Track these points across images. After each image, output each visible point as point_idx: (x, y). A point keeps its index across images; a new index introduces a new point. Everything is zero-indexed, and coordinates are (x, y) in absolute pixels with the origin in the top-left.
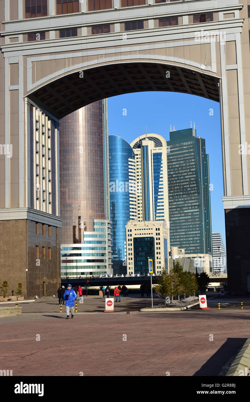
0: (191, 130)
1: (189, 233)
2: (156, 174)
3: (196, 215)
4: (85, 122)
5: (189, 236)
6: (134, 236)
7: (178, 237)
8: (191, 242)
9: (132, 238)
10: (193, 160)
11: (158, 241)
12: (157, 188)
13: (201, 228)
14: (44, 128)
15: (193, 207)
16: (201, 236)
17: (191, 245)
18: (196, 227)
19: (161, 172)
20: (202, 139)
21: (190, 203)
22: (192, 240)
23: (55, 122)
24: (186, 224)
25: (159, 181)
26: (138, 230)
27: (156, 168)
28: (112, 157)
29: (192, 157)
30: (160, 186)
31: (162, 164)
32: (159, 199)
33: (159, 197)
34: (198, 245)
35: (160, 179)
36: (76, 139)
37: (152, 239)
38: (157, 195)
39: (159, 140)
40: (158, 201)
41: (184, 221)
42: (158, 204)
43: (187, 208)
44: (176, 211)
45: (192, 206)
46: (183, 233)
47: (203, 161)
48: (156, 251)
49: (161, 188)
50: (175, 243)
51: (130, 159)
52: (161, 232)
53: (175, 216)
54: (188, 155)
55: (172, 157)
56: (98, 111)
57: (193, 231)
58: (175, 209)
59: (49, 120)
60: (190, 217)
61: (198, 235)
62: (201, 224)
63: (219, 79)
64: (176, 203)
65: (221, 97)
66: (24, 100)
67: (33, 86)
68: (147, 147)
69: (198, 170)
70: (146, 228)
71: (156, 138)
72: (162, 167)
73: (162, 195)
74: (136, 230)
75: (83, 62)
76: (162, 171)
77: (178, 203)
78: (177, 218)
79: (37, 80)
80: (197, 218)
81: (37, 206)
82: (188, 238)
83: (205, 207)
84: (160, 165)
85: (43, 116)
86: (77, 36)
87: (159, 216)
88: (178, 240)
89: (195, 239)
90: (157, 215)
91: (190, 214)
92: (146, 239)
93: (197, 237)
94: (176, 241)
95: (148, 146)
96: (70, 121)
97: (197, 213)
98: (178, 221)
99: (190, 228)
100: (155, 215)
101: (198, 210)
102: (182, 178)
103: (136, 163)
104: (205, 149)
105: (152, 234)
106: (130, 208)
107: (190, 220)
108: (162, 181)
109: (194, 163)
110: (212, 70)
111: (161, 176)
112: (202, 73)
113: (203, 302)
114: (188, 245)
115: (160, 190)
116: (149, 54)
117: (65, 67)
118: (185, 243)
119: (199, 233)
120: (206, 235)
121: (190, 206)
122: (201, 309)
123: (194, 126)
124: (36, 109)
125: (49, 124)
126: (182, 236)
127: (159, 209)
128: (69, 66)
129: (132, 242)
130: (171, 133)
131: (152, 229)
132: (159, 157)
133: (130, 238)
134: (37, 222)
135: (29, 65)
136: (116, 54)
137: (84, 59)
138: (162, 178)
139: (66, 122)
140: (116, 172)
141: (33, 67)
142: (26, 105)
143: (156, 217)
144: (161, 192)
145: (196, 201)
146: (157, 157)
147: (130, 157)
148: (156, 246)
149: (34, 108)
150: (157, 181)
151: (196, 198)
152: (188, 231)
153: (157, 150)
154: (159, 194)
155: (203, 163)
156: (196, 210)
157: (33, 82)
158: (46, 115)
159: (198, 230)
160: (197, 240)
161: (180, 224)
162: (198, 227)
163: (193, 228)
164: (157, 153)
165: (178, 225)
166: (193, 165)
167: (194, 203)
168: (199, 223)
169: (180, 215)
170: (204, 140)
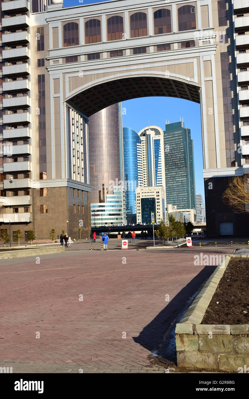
0: (180, 123)
1: (180, 195)
2: (157, 154)
4: (106, 118)
5: (180, 197)
6: (141, 197)
7: (172, 197)
8: (181, 201)
9: (140, 198)
10: (182, 144)
11: (158, 201)
12: (157, 164)
13: (188, 191)
14: (78, 123)
15: (182, 177)
16: (188, 197)
17: (181, 203)
18: (184, 191)
20: (188, 129)
21: (180, 174)
22: (181, 200)
23: (86, 119)
24: (178, 188)
26: (144, 193)
27: (156, 150)
28: (125, 143)
29: (181, 142)
30: (159, 163)
32: (158, 171)
33: (158, 170)
34: (186, 203)
35: (159, 158)
36: (100, 130)
37: (154, 199)
38: (157, 169)
39: (158, 130)
40: (158, 172)
41: (176, 186)
42: (158, 175)
43: (178, 177)
46: (175, 195)
47: (189, 144)
48: (157, 207)
49: (160, 164)
50: (170, 202)
51: (138, 144)
52: (160, 194)
53: (170, 183)
54: (178, 140)
55: (167, 142)
56: (115, 110)
57: (182, 193)
58: (169, 178)
59: (81, 118)
60: (180, 184)
61: (186, 196)
62: (188, 188)
63: (200, 87)
64: (170, 174)
65: (201, 100)
66: (64, 104)
67: (70, 94)
68: (150, 135)
69: (186, 151)
70: (150, 191)
71: (156, 129)
72: (160, 149)
73: (161, 169)
74: (142, 193)
75: (104, 77)
76: (160, 152)
77: (172, 174)
78: (171, 185)
79: (73, 90)
80: (185, 184)
81: (74, 177)
82: (179, 198)
83: (191, 177)
84: (159, 148)
85: (77, 115)
86: (100, 58)
87: (159, 183)
88: (172, 199)
89: (184, 198)
90: (157, 182)
91: (180, 181)
92: (150, 199)
93: (185, 197)
94: (171, 201)
96: (95, 118)
97: (185, 181)
98: (172, 187)
99: (180, 191)
101: (186, 179)
102: (174, 156)
103: (142, 147)
104: (190, 136)
105: (154, 195)
106: (139, 178)
107: (181, 186)
108: (161, 159)
109: (182, 146)
110: (194, 81)
111: (159, 155)
112: (188, 83)
113: (189, 242)
114: (179, 203)
115: (159, 165)
116: (150, 70)
117: (92, 81)
118: (177, 201)
119: (186, 195)
120: (192, 196)
121: (180, 176)
122: (188, 247)
123: (183, 120)
124: (72, 110)
125: (81, 121)
126: (175, 197)
127: (159, 179)
128: (94, 80)
129: (140, 202)
130: (166, 125)
131: (154, 192)
132: (158, 142)
133: (138, 198)
134: (74, 189)
135: (67, 80)
136: (127, 71)
137: (105, 74)
138: (160, 156)
139: (93, 119)
140: (128, 153)
141: (70, 81)
142: (65, 108)
143: (157, 184)
144: (159, 166)
145: (184, 172)
146: (157, 142)
147: (138, 143)
148: (157, 204)
149: (71, 110)
150: (157, 159)
151: (184, 170)
152: (179, 193)
153: (157, 137)
154: (158, 168)
155: (189, 146)
156: (184, 179)
157: (70, 92)
158: (79, 114)
159: (186, 193)
160: (185, 199)
161: (173, 189)
162: (186, 191)
163: (182, 191)
164: (157, 139)
165: (172, 189)
166: (182, 147)
167: (183, 174)
168: (186, 187)
169: (173, 182)
170: (190, 130)
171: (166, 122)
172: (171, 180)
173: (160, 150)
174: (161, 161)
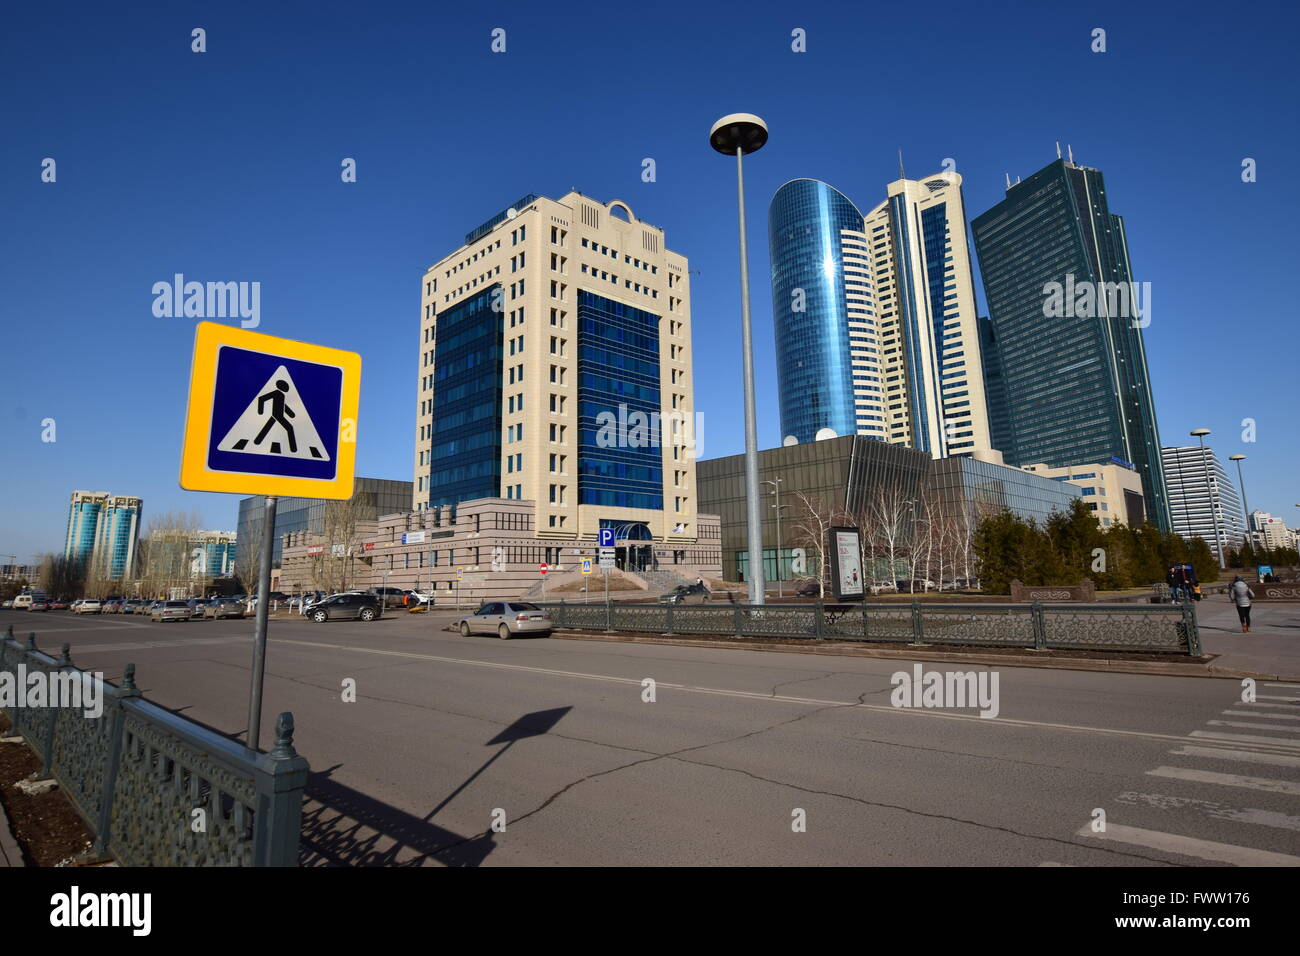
0: (1060, 163)
1: (1078, 426)
2: (936, 264)
3: (1091, 374)
5: (1078, 435)
6: (438, 308)
7: (1048, 442)
8: (1087, 451)
9: (436, 319)
10: (1067, 227)
11: (518, 303)
12: (940, 300)
13: (1111, 406)
15: (1082, 355)
16: (1116, 431)
18: (1095, 408)
20: (1093, 172)
21: (1071, 346)
22: (1087, 446)
24: (1067, 403)
25: (943, 279)
27: (932, 247)
29: (1062, 221)
30: (947, 294)
31: (948, 231)
32: (947, 327)
33: (947, 323)
35: (947, 274)
38: (939, 320)
40: (946, 333)
41: (1059, 397)
42: (947, 342)
43: (1064, 361)
44: (1037, 375)
45: (1078, 352)
46: (1061, 430)
47: (1101, 226)
48: (508, 362)
49: (949, 298)
51: (844, 232)
53: (1035, 388)
54: (1050, 219)
57: (1089, 419)
58: (1033, 372)
60: (1077, 383)
61: (1104, 429)
62: (1109, 395)
68: (901, 196)
69: (1086, 251)
72: (949, 240)
73: (956, 315)
77: (1040, 353)
78: (1042, 394)
80: (1096, 382)
83: (1120, 349)
87: (952, 376)
89: (1097, 440)
90: (946, 372)
91: (1075, 375)
93: (1102, 434)
95: (904, 194)
97: (1092, 369)
98: (1044, 402)
99: (1079, 413)
101: (1098, 359)
104: (1104, 196)
105: (498, 270)
107: (1078, 392)
108: (953, 277)
109: (1069, 235)
119: (1107, 423)
120: (1132, 426)
121: (1072, 354)
123: (1071, 155)
126: (1059, 439)
127: (950, 356)
129: (434, 343)
132: (939, 216)
138: (951, 268)
144: (950, 307)
145: (1089, 335)
146: (934, 220)
147: (846, 227)
148: (508, 334)
150: (937, 282)
152: (1075, 422)
153: (933, 199)
154: (947, 313)
155: (1101, 233)
156: (1092, 361)
159: (1104, 415)
160: (1103, 443)
161: (1051, 408)
162: (1101, 407)
163: (1087, 410)
164: (933, 208)
165: (1045, 410)
166: (1068, 240)
167: (1083, 341)
168: (1104, 393)
169: (1047, 384)
170: (1100, 174)
171: (1009, 182)
172: (1040, 378)
173: (947, 245)
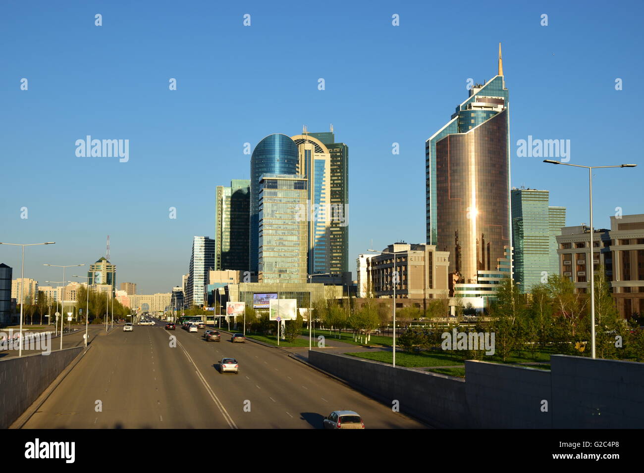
2: (318, 185)
19: (323, 183)
25: (320, 193)
27: (318, 177)
31: (325, 173)
35: (322, 191)
49: (322, 202)
72: (325, 177)
76: (324, 181)
84: (323, 175)
95: (310, 151)
100: (315, 228)
111: (323, 187)
132: (322, 165)
138: (324, 189)
146: (320, 165)
164: (320, 160)
173: (324, 179)
174: (324, 198)
